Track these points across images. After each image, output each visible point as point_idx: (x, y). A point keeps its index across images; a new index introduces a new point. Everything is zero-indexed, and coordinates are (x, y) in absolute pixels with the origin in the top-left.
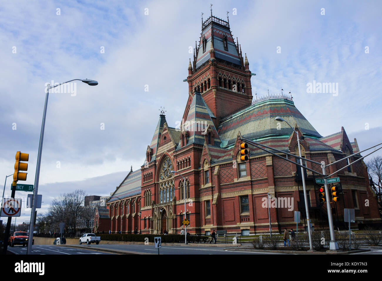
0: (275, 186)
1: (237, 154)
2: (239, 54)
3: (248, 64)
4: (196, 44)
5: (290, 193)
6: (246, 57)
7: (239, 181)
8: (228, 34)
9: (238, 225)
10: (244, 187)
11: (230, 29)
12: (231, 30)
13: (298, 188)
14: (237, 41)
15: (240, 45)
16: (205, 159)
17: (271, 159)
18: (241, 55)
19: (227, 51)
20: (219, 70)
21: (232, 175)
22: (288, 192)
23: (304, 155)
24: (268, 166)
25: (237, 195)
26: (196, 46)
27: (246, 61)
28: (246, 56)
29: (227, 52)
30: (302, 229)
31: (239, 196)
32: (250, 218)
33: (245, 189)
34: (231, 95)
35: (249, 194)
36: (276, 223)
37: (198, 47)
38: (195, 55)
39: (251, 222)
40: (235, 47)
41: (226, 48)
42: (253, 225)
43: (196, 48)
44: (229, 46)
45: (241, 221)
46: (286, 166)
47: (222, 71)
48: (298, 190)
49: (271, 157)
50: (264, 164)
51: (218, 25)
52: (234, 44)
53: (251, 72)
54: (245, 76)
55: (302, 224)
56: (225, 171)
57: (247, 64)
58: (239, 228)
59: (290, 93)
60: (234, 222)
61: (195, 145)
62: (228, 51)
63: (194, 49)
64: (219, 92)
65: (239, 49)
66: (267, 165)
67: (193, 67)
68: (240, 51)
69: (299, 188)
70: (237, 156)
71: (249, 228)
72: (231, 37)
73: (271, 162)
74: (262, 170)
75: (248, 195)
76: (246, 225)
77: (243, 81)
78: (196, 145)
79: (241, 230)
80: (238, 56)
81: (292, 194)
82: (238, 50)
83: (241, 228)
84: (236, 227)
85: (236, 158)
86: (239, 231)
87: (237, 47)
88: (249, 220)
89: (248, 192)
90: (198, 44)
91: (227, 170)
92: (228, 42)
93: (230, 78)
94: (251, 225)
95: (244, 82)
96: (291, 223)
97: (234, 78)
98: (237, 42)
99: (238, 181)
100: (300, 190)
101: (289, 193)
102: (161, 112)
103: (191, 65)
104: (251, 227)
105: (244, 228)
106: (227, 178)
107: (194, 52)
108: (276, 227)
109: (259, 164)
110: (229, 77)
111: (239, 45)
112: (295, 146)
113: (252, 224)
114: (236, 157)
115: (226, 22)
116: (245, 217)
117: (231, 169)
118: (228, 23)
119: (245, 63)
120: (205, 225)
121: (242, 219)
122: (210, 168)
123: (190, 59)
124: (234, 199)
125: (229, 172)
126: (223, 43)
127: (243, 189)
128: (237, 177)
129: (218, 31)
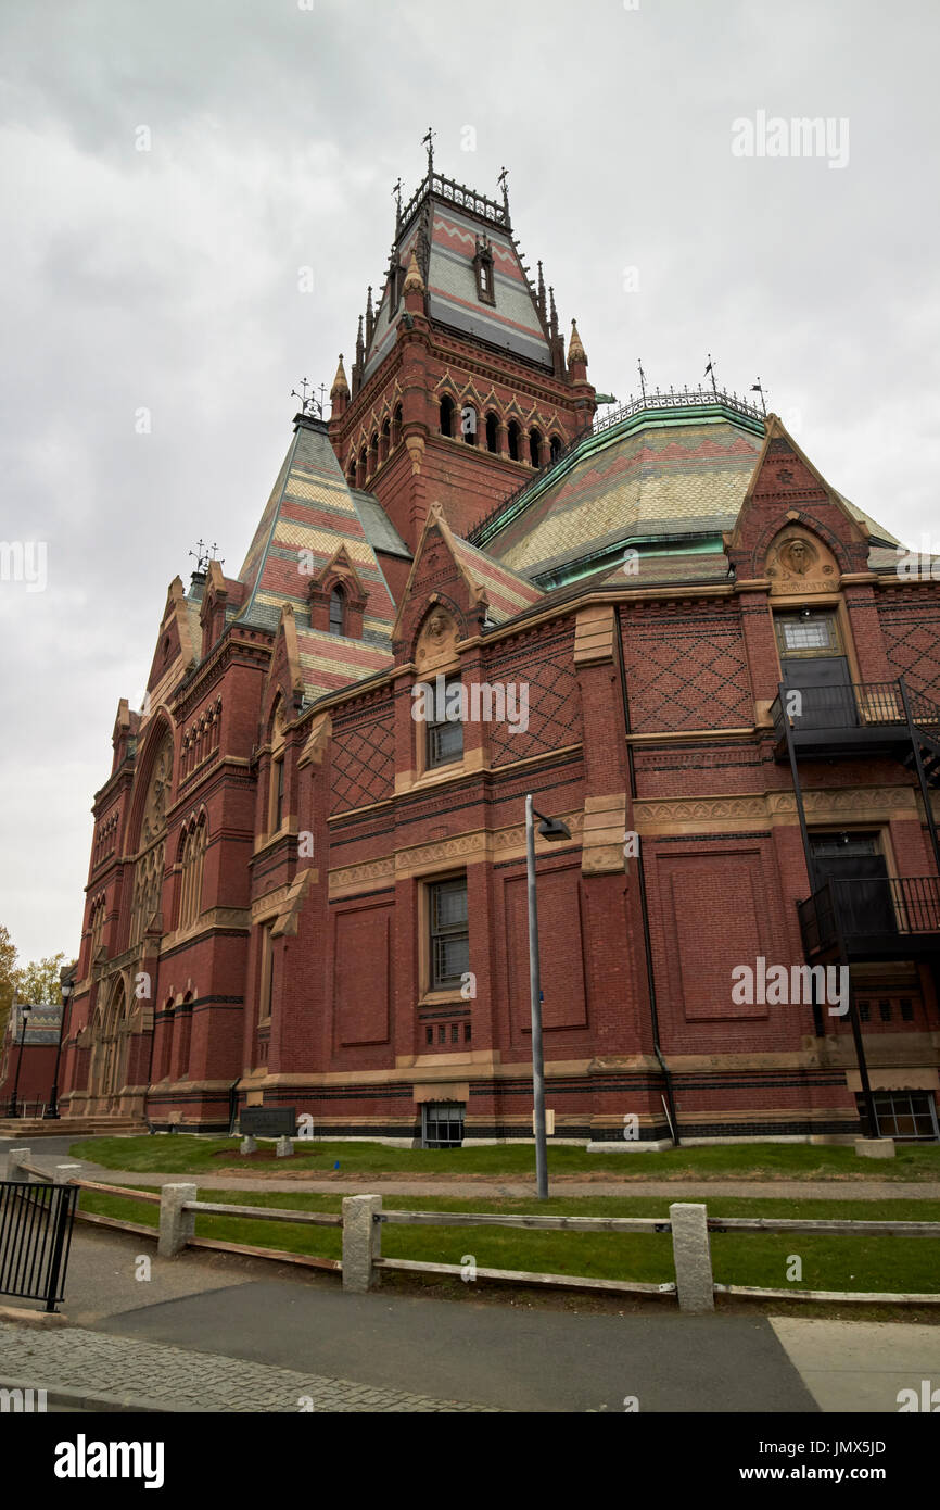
0: (634, 794)
1: (418, 631)
2: (545, 326)
3: (584, 361)
4: (370, 299)
5: (746, 845)
6: (575, 333)
7: (417, 786)
8: (502, 250)
9: (406, 1068)
10: (446, 819)
11: (512, 235)
12: (515, 237)
13: (800, 806)
14: (541, 274)
15: (551, 290)
16: (279, 695)
17: (610, 624)
18: (555, 328)
19: (486, 303)
20: (441, 365)
21: (390, 757)
22: (724, 836)
23: (833, 598)
24: (583, 666)
25: (405, 875)
26: (369, 306)
27: (575, 347)
28: (574, 329)
29: (488, 308)
30: (841, 1111)
31: (417, 879)
32: (473, 1024)
33: (452, 835)
34: (496, 474)
35: (470, 861)
36: (637, 1063)
37: (376, 307)
38: (364, 339)
39: (479, 1048)
40: (528, 299)
41: (487, 297)
42: (489, 1072)
43: (369, 313)
44: (497, 288)
45: (426, 1041)
46: (708, 665)
47: (459, 371)
48: (796, 822)
49: (611, 612)
50: (562, 661)
51: (458, 210)
52: (525, 289)
53: (593, 389)
54: (568, 405)
55: (842, 1071)
56: (356, 738)
57: (580, 361)
58: (405, 1087)
59: (757, 388)
60: (381, 1049)
61: (248, 634)
62: (494, 306)
63: (361, 318)
64: (435, 454)
65: (548, 305)
66: (578, 657)
67: (350, 388)
68: (548, 312)
69: (807, 807)
70: (416, 638)
71: (462, 1094)
72: (515, 263)
73: (609, 638)
74: (554, 699)
75: (464, 868)
76: (444, 1075)
77: (556, 424)
78: (253, 636)
79: (420, 1104)
80: (538, 328)
81: (757, 852)
82: (541, 312)
83: (421, 1094)
84: (389, 1085)
85: (413, 653)
86: (405, 1113)
87: (538, 300)
88: (468, 1036)
89: (467, 851)
90: (378, 295)
91: (364, 732)
92: (496, 275)
93: (493, 406)
94: (476, 1072)
95: (564, 430)
96: (754, 1066)
97: (514, 408)
98: (537, 279)
99: (417, 784)
100: (809, 819)
101: (731, 845)
102: (200, 563)
103: (344, 378)
104: (474, 1083)
105: (437, 1094)
106: (364, 781)
107: (360, 328)
108: (634, 1088)
109: (536, 669)
110: (492, 400)
111: (547, 288)
112: (767, 540)
113: (481, 1062)
114: (415, 645)
115: (497, 208)
116: (446, 1015)
117: (387, 724)
118: (505, 210)
119: (570, 358)
120: (254, 1066)
121: (430, 1030)
122: (291, 734)
123: (341, 357)
124: (393, 903)
125: (376, 741)
126: (472, 273)
127: (440, 834)
128: (409, 761)
129: (454, 231)
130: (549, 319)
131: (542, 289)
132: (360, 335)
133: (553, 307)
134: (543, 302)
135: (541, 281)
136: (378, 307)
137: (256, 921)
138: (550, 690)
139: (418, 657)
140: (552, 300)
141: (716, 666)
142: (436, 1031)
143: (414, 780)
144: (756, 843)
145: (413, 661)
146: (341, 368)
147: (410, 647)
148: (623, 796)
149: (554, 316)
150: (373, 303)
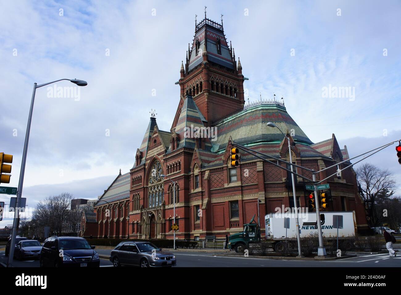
1: (228, 159)
3: (241, 69)
6: (239, 61)
7: (229, 186)
8: (222, 37)
9: (228, 230)
10: (235, 192)
12: (225, 33)
13: (288, 194)
14: (231, 45)
15: (233, 49)
16: (195, 164)
17: (262, 165)
18: (234, 59)
20: (211, 73)
21: (222, 180)
22: (278, 198)
23: (295, 161)
24: (258, 172)
25: (227, 200)
26: (189, 49)
27: (239, 65)
28: (239, 60)
29: (220, 55)
31: (229, 201)
32: (240, 223)
33: (235, 195)
34: (223, 99)
35: (238, 199)
39: (240, 227)
40: (228, 51)
41: (219, 52)
44: (222, 49)
45: (231, 226)
47: (215, 74)
48: (288, 196)
49: (262, 163)
50: (254, 169)
51: (212, 28)
52: (227, 48)
53: (243, 76)
54: (238, 80)
56: (215, 176)
59: (282, 98)
60: (223, 227)
62: (221, 54)
63: (187, 52)
64: (211, 96)
65: (233, 53)
66: (258, 170)
67: (185, 70)
68: (233, 55)
69: (290, 194)
72: (225, 41)
73: (262, 167)
74: (253, 175)
75: (238, 200)
76: (235, 231)
77: (235, 85)
78: (187, 149)
80: (231, 59)
82: (231, 54)
83: (231, 234)
84: (226, 232)
85: (227, 163)
88: (238, 225)
89: (238, 197)
90: (191, 46)
91: (217, 175)
92: (221, 45)
93: (222, 82)
95: (237, 87)
97: (226, 82)
100: (290, 196)
102: (152, 115)
103: (183, 67)
105: (234, 234)
106: (218, 183)
107: (187, 54)
109: (250, 169)
112: (286, 152)
114: (227, 161)
115: (220, 25)
116: (235, 222)
117: (222, 174)
118: (222, 26)
119: (238, 68)
120: (194, 230)
121: (232, 225)
122: (200, 173)
123: (182, 61)
124: (224, 205)
125: (220, 177)
126: (216, 46)
127: (233, 195)
128: (227, 182)
129: (211, 34)
130: (233, 57)
131: (231, 48)
132: (187, 56)
133: (234, 54)
134: (231, 52)
135: (231, 46)
136: (191, 49)
137: (193, 205)
138: (252, 173)
139: (228, 164)
140: (234, 52)
141: (277, 171)
142: (233, 225)
143: (228, 185)
144: (282, 199)
145: (227, 164)
146: (183, 65)
147: (226, 162)
148: (264, 192)
149: (234, 56)
150: (190, 48)
